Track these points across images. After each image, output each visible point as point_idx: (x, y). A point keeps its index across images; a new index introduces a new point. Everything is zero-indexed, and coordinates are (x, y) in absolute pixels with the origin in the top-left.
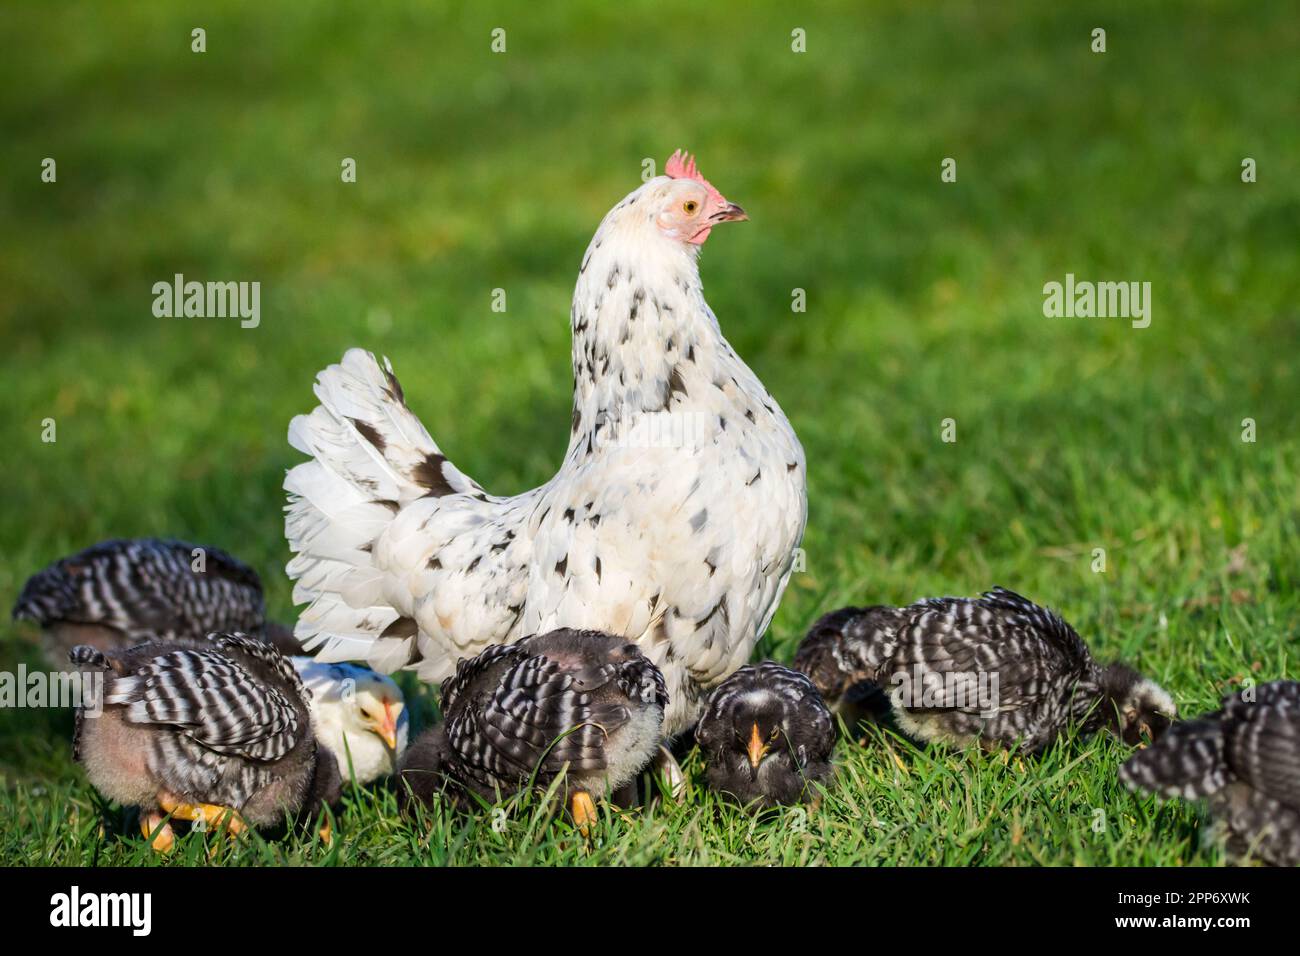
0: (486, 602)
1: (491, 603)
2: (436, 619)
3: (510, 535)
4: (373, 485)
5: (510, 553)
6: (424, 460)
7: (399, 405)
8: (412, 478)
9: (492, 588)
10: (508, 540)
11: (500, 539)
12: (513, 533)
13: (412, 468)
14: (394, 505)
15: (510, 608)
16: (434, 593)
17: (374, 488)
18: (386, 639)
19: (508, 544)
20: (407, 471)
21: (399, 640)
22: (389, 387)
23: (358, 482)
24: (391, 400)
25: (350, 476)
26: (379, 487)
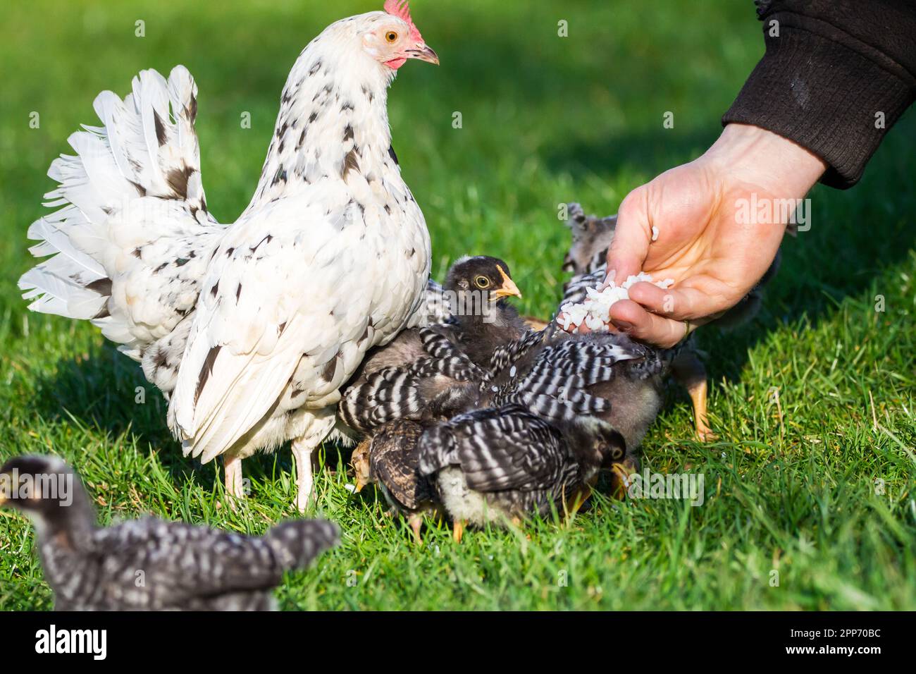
0: (160, 300)
1: (163, 302)
2: (125, 295)
3: (192, 255)
4: (138, 168)
5: (188, 268)
6: (182, 169)
7: (188, 123)
8: (166, 176)
9: (167, 290)
10: (189, 258)
11: (184, 256)
12: (195, 253)
13: (170, 170)
14: (143, 191)
15: (176, 310)
16: (129, 276)
17: (138, 171)
18: (90, 290)
19: (188, 260)
20: (165, 170)
21: (99, 295)
22: (188, 107)
23: (129, 160)
24: (185, 117)
25: (126, 154)
26: (141, 172)
